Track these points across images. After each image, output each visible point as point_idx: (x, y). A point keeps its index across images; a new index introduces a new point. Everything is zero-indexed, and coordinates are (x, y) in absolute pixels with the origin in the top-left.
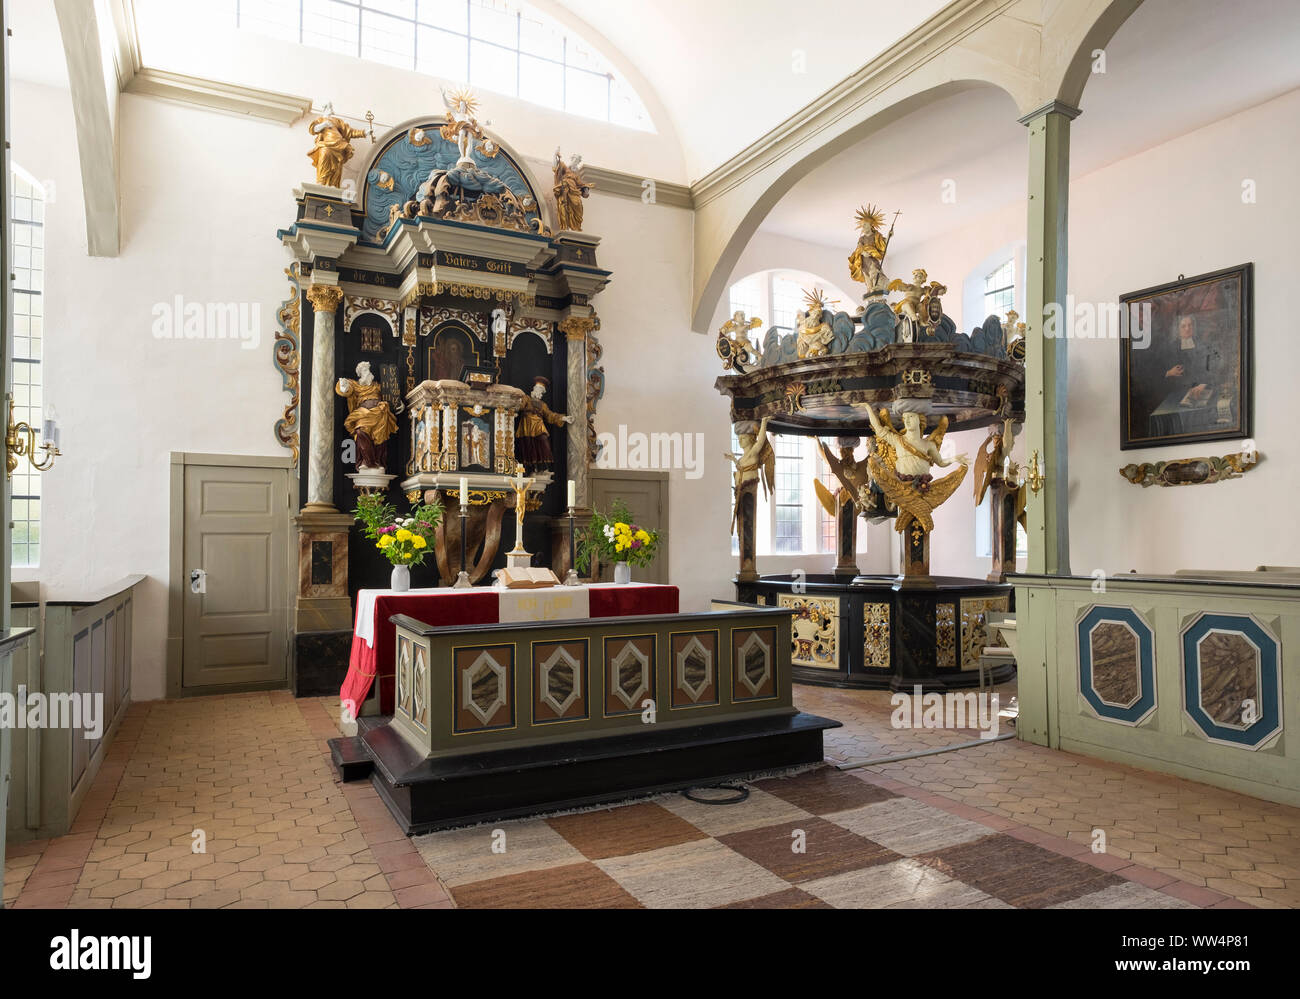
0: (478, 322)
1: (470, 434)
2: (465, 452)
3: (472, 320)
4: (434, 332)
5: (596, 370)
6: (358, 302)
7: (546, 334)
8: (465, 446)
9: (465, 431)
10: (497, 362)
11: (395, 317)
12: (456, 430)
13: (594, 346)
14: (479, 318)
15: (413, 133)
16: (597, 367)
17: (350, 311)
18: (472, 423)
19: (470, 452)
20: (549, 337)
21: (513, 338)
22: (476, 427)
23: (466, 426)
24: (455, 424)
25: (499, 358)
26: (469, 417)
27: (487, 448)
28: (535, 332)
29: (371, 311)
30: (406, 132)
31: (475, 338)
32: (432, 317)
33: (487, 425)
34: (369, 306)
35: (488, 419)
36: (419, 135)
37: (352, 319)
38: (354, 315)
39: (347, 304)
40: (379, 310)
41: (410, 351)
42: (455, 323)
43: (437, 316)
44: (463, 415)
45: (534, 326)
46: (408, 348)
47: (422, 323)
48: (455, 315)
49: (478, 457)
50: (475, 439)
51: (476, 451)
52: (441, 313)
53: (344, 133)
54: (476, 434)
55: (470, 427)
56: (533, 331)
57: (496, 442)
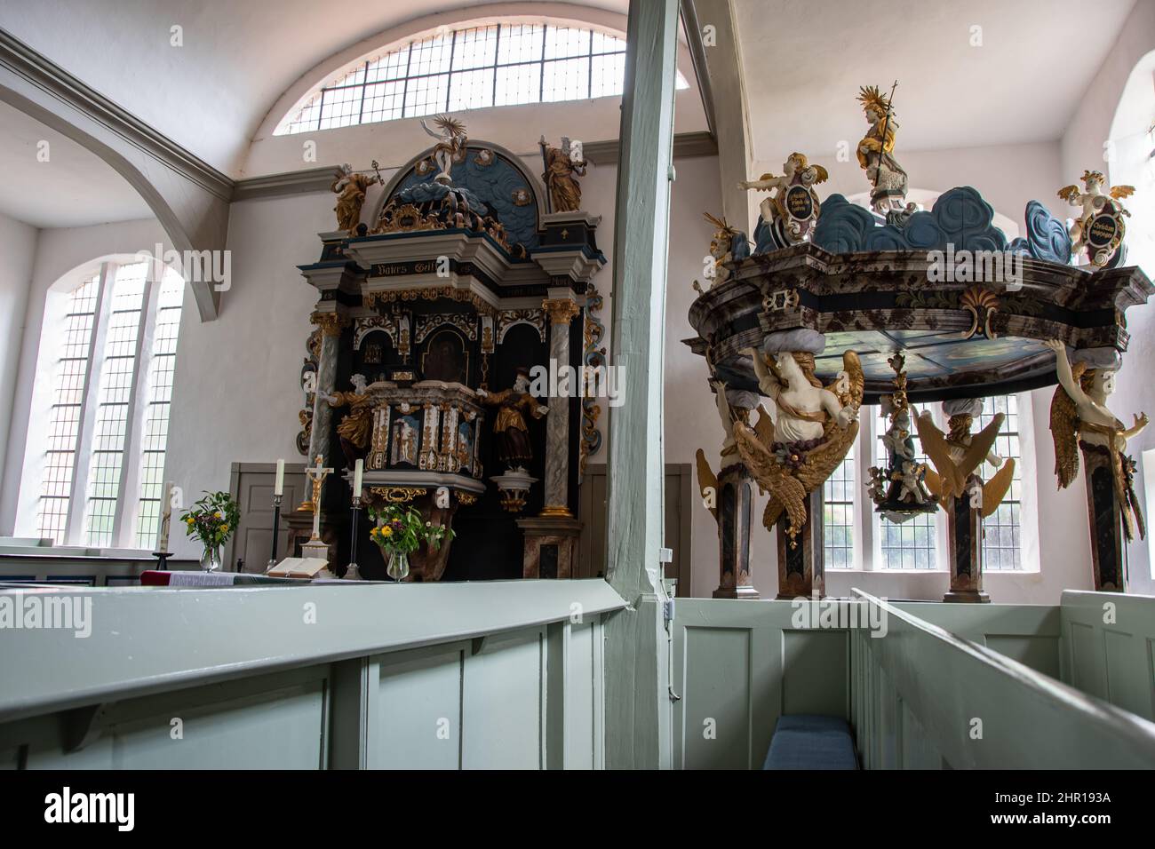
0: (468, 323)
1: (400, 432)
2: (394, 450)
3: (462, 321)
4: (427, 339)
5: (596, 353)
6: (365, 323)
7: (538, 323)
8: (395, 444)
9: (396, 428)
10: (485, 358)
11: (394, 330)
12: (388, 429)
13: (595, 327)
14: (469, 318)
15: (419, 165)
16: (598, 349)
17: (359, 332)
18: (403, 421)
19: (399, 449)
20: (541, 325)
21: (503, 333)
22: (406, 425)
23: (396, 424)
24: (388, 424)
25: (488, 354)
26: (401, 415)
27: (415, 446)
28: (527, 322)
29: (375, 328)
30: (414, 168)
31: (465, 336)
32: (426, 324)
33: (418, 422)
34: (375, 324)
35: (418, 416)
36: (423, 166)
37: (360, 338)
38: (361, 334)
39: (357, 325)
40: (383, 327)
41: (405, 360)
42: (447, 326)
43: (431, 323)
44: (396, 414)
45: (525, 316)
46: (403, 356)
47: (417, 332)
48: (447, 319)
49: (406, 455)
50: (405, 437)
51: (405, 447)
52: (433, 321)
53: (362, 184)
54: (407, 430)
55: (401, 425)
56: (524, 321)
57: (424, 438)
